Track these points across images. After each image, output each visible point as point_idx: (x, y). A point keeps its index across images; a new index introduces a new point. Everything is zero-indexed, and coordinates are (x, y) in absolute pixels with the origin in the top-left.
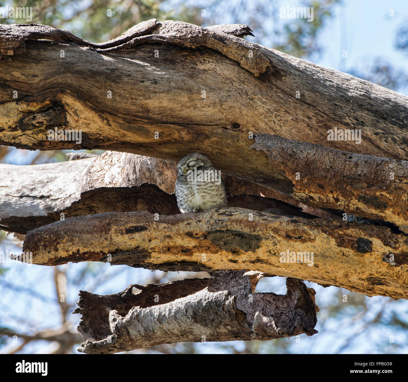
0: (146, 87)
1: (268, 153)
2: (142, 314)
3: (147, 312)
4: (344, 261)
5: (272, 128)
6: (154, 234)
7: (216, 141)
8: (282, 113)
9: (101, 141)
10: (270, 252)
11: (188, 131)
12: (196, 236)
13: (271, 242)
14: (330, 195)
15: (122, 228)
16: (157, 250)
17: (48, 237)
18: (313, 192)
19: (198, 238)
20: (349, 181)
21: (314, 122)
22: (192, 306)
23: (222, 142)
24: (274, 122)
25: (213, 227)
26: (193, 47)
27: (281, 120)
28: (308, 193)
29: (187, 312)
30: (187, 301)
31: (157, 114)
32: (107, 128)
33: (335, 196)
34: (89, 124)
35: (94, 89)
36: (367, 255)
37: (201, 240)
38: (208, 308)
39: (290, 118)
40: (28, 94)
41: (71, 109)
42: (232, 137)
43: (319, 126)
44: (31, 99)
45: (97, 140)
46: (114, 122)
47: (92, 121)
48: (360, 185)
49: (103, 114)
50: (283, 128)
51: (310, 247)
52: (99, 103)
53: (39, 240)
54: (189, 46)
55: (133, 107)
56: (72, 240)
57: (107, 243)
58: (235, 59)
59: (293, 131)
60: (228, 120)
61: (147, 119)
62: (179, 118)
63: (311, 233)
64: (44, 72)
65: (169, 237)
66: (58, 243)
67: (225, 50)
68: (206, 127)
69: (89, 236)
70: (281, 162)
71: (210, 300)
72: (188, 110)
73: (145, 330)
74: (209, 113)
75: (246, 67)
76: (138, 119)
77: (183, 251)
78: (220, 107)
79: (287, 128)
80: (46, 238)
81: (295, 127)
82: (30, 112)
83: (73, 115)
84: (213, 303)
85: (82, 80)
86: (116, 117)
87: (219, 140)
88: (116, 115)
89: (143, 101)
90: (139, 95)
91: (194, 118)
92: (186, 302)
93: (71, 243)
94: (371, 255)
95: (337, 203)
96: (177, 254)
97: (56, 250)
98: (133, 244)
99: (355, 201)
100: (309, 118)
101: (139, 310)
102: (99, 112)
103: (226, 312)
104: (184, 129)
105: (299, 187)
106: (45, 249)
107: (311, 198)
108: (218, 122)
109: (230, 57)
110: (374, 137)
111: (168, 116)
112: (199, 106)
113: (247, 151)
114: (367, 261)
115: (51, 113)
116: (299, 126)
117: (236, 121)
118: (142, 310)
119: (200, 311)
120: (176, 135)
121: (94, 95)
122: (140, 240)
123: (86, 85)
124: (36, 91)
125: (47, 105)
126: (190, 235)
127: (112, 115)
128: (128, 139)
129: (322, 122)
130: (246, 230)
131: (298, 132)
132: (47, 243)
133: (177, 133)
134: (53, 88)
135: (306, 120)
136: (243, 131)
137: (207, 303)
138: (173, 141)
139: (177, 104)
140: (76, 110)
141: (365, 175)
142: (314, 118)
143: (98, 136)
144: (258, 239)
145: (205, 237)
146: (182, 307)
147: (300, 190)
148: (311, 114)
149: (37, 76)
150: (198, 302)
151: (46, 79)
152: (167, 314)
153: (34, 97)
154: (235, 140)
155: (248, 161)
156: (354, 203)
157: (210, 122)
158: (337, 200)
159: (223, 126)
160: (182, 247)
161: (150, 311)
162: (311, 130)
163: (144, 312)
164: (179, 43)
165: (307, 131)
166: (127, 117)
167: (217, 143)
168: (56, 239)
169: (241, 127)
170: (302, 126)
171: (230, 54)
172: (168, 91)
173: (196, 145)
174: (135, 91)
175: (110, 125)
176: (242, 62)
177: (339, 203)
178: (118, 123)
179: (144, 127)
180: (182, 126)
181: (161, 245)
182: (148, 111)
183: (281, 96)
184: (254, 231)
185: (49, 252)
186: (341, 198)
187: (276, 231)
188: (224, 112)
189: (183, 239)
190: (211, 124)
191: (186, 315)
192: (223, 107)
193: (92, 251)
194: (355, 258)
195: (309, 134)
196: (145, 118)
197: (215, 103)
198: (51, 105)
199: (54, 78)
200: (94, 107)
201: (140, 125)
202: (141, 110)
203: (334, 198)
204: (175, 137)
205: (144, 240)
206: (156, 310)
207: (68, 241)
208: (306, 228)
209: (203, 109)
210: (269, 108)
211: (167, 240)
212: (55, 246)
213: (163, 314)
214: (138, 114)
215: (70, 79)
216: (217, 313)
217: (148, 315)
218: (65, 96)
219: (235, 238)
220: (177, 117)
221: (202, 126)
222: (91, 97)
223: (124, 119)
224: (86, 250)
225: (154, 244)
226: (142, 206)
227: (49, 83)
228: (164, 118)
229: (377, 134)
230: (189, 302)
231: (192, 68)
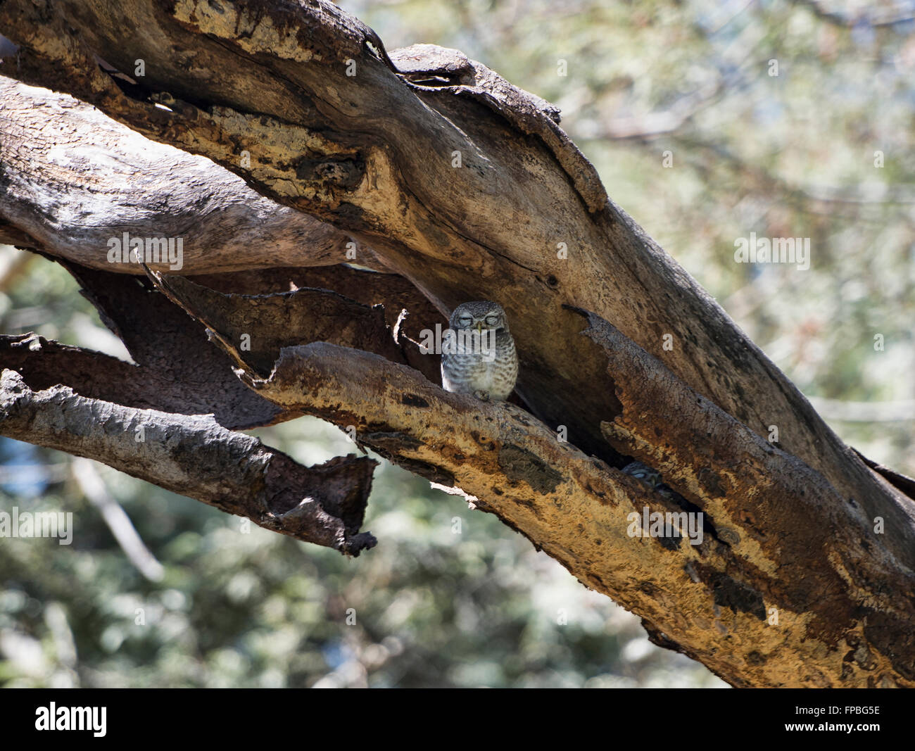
0: (472, 177)
1: (609, 352)
2: (76, 404)
3: (87, 406)
4: (636, 549)
5: (593, 303)
6: (436, 419)
7: (520, 292)
8: (611, 285)
9: (372, 228)
10: (556, 500)
11: (495, 264)
12: (481, 441)
13: (567, 488)
14: (662, 449)
15: (399, 391)
16: (429, 443)
17: (312, 370)
18: (642, 435)
19: (481, 445)
20: (696, 439)
21: (644, 316)
22: (182, 434)
23: (526, 296)
24: (599, 295)
25: (508, 437)
26: (528, 132)
27: (608, 296)
28: (635, 433)
29: (168, 438)
30: (176, 423)
31: (473, 226)
32: (398, 215)
33: (668, 452)
34: (378, 201)
35: (415, 155)
36: (667, 553)
37: (484, 450)
38: (213, 451)
39: (619, 297)
40: (332, 126)
41: (373, 171)
42: (543, 296)
43: (649, 324)
44: (333, 136)
45: (368, 225)
46: (414, 212)
47: (385, 199)
48: (705, 451)
49: (408, 196)
50: (608, 309)
51: (608, 514)
52: (412, 178)
53: (300, 372)
54: (522, 128)
55: (450, 203)
56: (339, 388)
57: (378, 408)
58: (570, 173)
59: (618, 319)
60: (547, 269)
61: (459, 228)
62: (494, 242)
63: (616, 492)
64: (367, 104)
65: (451, 429)
66: (321, 385)
67: (560, 153)
68: (519, 267)
69: (359, 389)
70: (622, 375)
71: (221, 439)
72: (507, 234)
73: (67, 429)
74: (529, 248)
75: (582, 193)
76: (448, 223)
77: (456, 456)
78: (544, 244)
79: (612, 311)
80: (309, 371)
81: (621, 314)
82: (320, 154)
83: (370, 180)
84: (226, 447)
85: (407, 136)
86: (423, 208)
87: (525, 293)
88: (423, 205)
89: (465, 198)
90: (461, 187)
91: (510, 249)
92: (173, 423)
93: (336, 392)
94: (672, 554)
95: (662, 461)
96: (446, 457)
97: (315, 395)
98: (406, 423)
99: (688, 470)
100: (640, 305)
101: (71, 395)
102: (404, 191)
103: (242, 470)
104: (492, 260)
105: (626, 420)
106: (302, 388)
107: (634, 440)
108: (534, 267)
109: (564, 166)
110: (706, 368)
111: (483, 232)
112: (521, 233)
113: (547, 324)
114: (662, 561)
115: (350, 169)
116: (627, 315)
117: (556, 275)
118: (77, 397)
119: (195, 448)
120: (476, 264)
121: (412, 165)
122: (417, 421)
123: (409, 146)
124: (345, 128)
125: (351, 154)
126: (475, 436)
127: (419, 202)
128: (409, 241)
129: (654, 319)
130: (545, 459)
131: (624, 323)
132: (307, 379)
133: (480, 262)
134: (372, 134)
135: (637, 307)
136: (559, 293)
137: (213, 442)
138: (467, 269)
139: (500, 220)
140: (377, 176)
141: (715, 436)
142: (646, 309)
143: (375, 219)
144: (558, 478)
145: (492, 447)
146: (164, 427)
147: (627, 424)
148: (643, 302)
149: (356, 106)
150: (197, 433)
151: (367, 116)
152: (126, 425)
153: (340, 135)
154: (544, 302)
155: (539, 335)
156: (685, 472)
157: (526, 263)
158: (666, 458)
159: (538, 274)
160: (459, 451)
161: (94, 406)
162: (639, 327)
163: (81, 402)
164: (512, 118)
165: (635, 325)
166: (437, 213)
167: (518, 296)
168: (321, 378)
169: (559, 285)
170: (630, 315)
171: (565, 162)
172: (495, 195)
173: (491, 287)
174: (459, 179)
175: (404, 214)
176: (580, 181)
177: (666, 463)
178: (418, 216)
179: (447, 236)
180: (492, 255)
181: (439, 437)
182: (464, 216)
183: (612, 255)
184: (554, 464)
185: (305, 394)
186: (674, 458)
187: (577, 473)
188: (546, 255)
189: (466, 440)
190: (526, 266)
191: (163, 442)
192: (549, 246)
193: (355, 412)
194: (652, 551)
195: (636, 332)
196: (457, 226)
197: (541, 237)
198: (354, 158)
199: (378, 120)
200: (403, 182)
201: (444, 232)
202: (456, 211)
203: (664, 453)
204: (473, 266)
205: (421, 422)
206: (104, 409)
207: (333, 387)
208: (611, 482)
209: (525, 239)
210: (599, 270)
211: (449, 434)
212: (317, 389)
213: (118, 421)
214: (451, 215)
215: (394, 129)
216: (223, 464)
217: (88, 410)
218: (379, 152)
219: (530, 465)
220: (491, 238)
221: (515, 265)
222: (407, 165)
223: (430, 215)
224: (348, 408)
225: (429, 433)
226: (350, 332)
227: (370, 124)
228: (478, 234)
229: (710, 365)
230: (179, 426)
231: (517, 164)
